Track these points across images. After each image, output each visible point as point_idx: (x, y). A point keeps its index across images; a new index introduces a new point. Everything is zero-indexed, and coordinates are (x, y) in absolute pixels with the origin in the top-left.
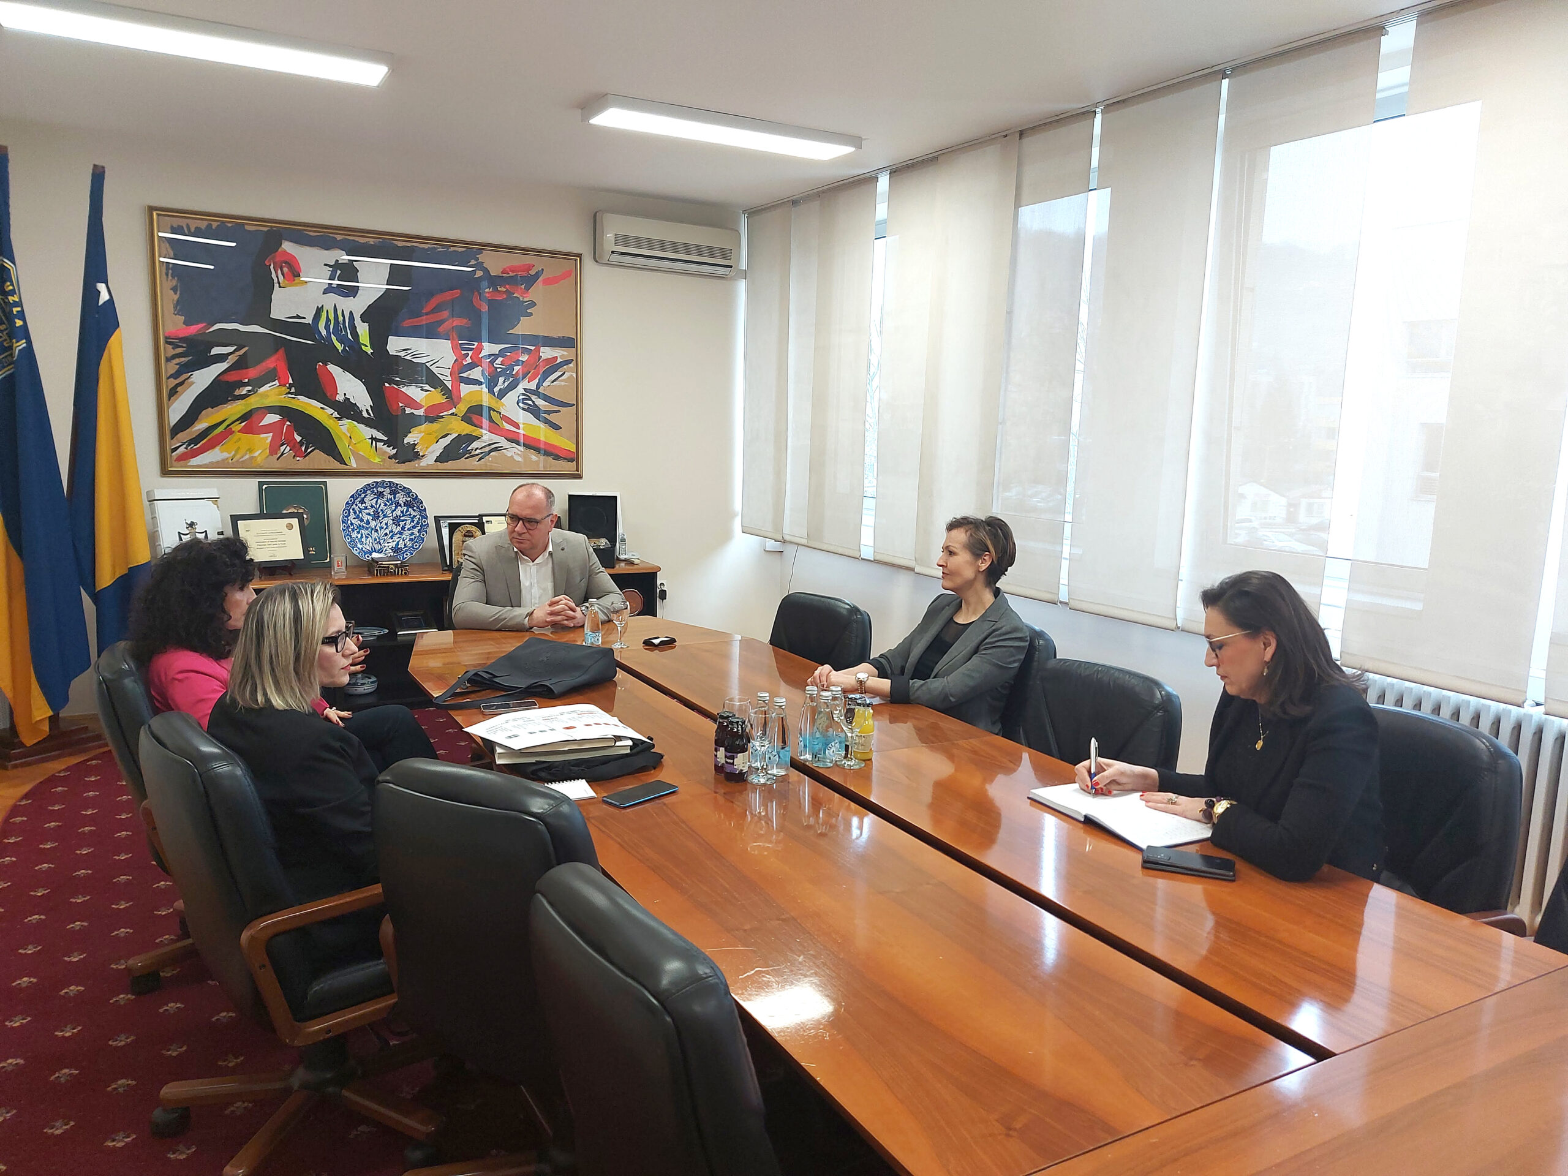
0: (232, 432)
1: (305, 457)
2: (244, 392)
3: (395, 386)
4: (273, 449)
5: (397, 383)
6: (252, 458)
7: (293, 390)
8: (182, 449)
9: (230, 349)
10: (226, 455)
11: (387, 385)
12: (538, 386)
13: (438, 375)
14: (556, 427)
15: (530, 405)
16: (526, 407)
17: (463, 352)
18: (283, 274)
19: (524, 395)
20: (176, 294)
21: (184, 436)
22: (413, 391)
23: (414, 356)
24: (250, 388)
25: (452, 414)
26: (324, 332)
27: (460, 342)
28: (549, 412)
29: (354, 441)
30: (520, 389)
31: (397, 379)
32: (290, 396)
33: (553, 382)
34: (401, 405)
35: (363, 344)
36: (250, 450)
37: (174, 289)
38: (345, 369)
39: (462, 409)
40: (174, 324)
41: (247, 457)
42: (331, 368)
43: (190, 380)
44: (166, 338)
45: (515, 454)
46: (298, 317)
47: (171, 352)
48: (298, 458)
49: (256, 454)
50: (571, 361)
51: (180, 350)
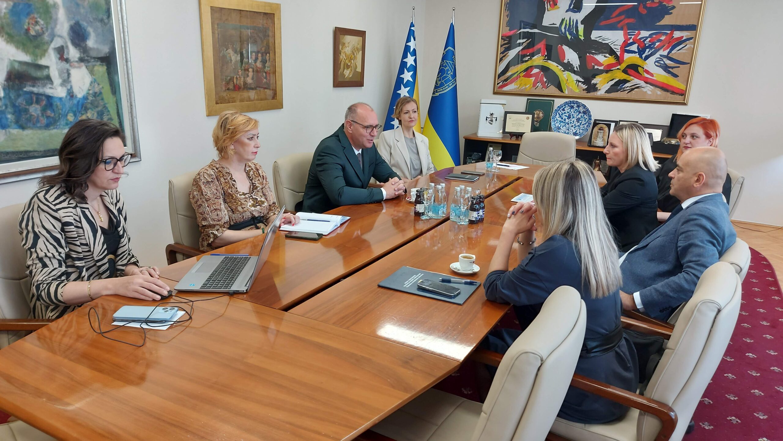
0: (520, 77)
1: (546, 88)
2: (527, 59)
3: (592, 55)
4: (534, 84)
5: (593, 54)
6: (525, 88)
7: (546, 58)
8: (501, 84)
9: (524, 40)
10: (516, 86)
11: (588, 54)
12: (669, 53)
13: (614, 49)
14: (675, 76)
15: (662, 64)
16: (659, 65)
17: (629, 37)
18: (550, 5)
19: (659, 58)
20: (508, 18)
21: (503, 78)
22: (600, 58)
23: (604, 40)
24: (529, 57)
25: (618, 69)
26: (563, 30)
27: (628, 31)
28: (673, 68)
29: (568, 82)
30: (657, 55)
31: (594, 52)
32: (545, 60)
33: (678, 50)
34: (593, 64)
35: (580, 35)
36: (526, 85)
37: (507, 16)
38: (570, 47)
39: (623, 66)
40: (506, 31)
41: (524, 87)
42: (565, 47)
43: (508, 54)
44: (502, 37)
45: (648, 89)
46: (554, 24)
47: (503, 43)
48: (544, 89)
49: (527, 86)
50: (691, 38)
51: (506, 42)
